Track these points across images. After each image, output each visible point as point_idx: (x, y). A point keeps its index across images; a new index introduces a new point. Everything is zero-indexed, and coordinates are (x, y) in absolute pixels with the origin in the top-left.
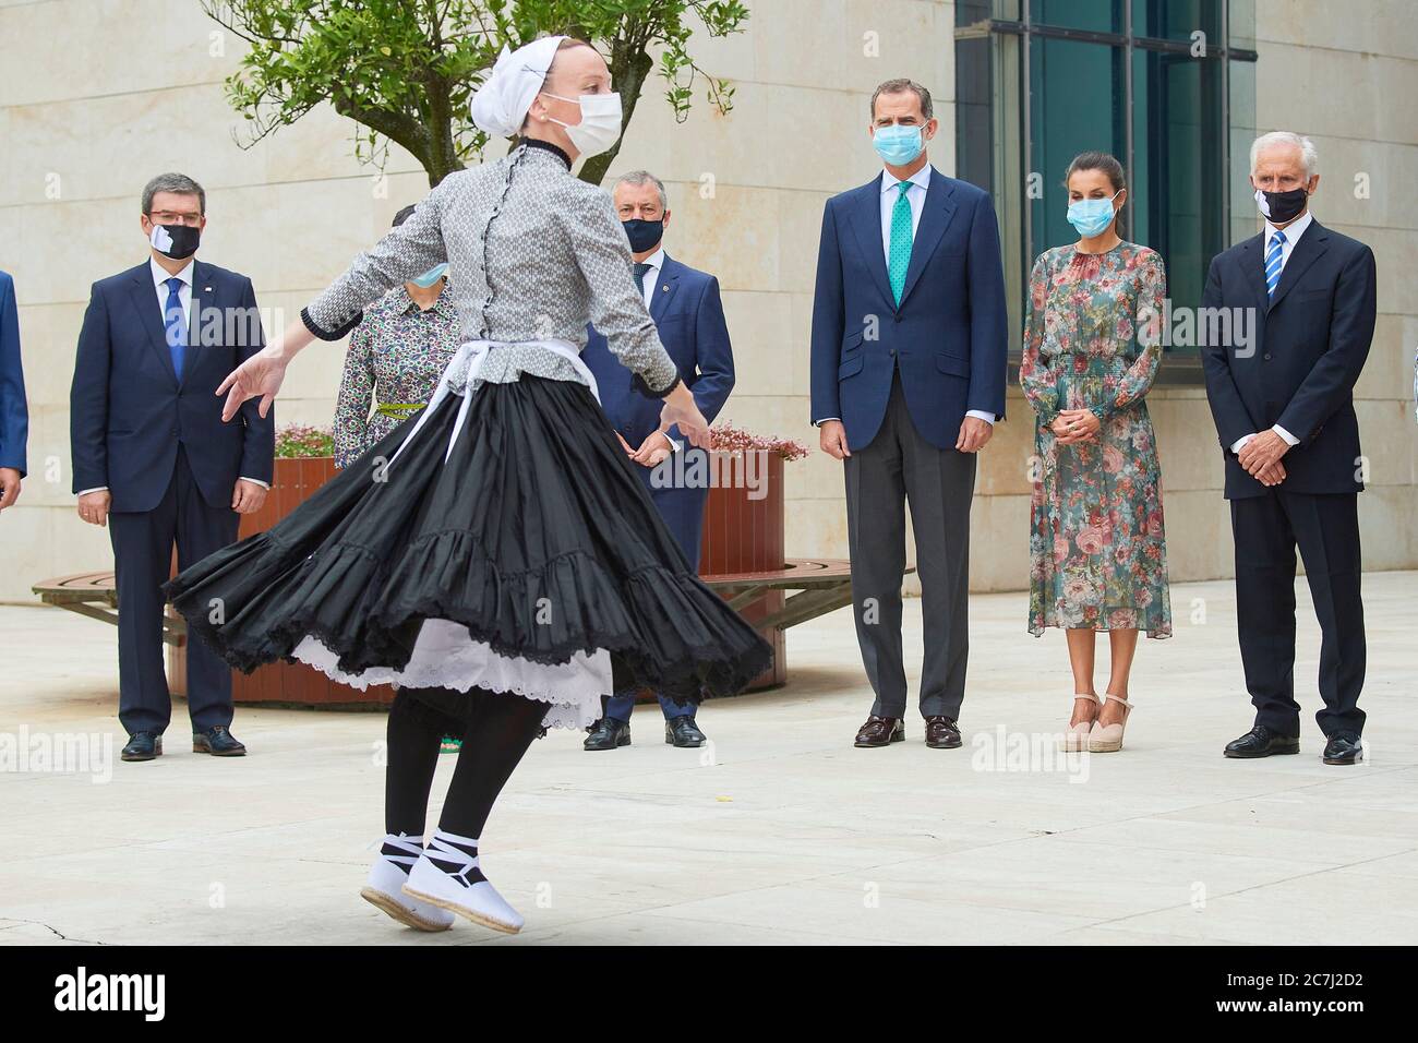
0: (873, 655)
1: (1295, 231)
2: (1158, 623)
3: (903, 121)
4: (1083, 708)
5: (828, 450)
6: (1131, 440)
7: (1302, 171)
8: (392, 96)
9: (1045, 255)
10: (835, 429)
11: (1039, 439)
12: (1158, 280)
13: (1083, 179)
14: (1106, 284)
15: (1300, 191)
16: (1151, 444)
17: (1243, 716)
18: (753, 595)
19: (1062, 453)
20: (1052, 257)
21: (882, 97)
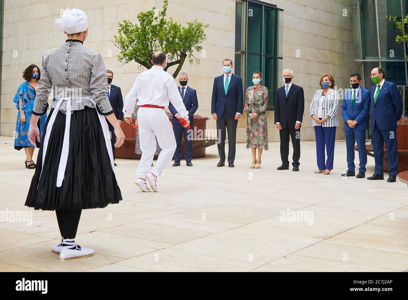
0: (220, 152)
1: (290, 85)
2: (266, 148)
3: (228, 65)
4: (254, 161)
5: (214, 118)
6: (263, 118)
7: (291, 75)
8: (144, 59)
9: (249, 88)
10: (215, 115)
11: (248, 118)
12: (267, 92)
13: (255, 75)
14: (259, 93)
15: (290, 78)
16: (266, 118)
17: (280, 163)
18: (201, 142)
19: (252, 120)
20: (250, 88)
21: (225, 62)
